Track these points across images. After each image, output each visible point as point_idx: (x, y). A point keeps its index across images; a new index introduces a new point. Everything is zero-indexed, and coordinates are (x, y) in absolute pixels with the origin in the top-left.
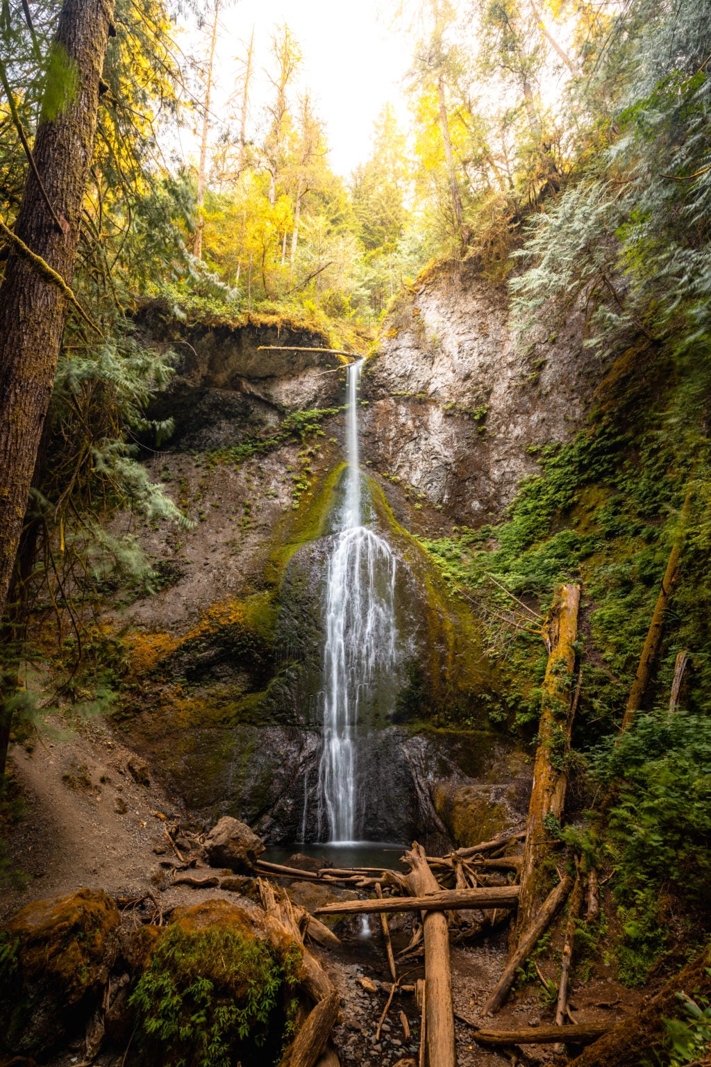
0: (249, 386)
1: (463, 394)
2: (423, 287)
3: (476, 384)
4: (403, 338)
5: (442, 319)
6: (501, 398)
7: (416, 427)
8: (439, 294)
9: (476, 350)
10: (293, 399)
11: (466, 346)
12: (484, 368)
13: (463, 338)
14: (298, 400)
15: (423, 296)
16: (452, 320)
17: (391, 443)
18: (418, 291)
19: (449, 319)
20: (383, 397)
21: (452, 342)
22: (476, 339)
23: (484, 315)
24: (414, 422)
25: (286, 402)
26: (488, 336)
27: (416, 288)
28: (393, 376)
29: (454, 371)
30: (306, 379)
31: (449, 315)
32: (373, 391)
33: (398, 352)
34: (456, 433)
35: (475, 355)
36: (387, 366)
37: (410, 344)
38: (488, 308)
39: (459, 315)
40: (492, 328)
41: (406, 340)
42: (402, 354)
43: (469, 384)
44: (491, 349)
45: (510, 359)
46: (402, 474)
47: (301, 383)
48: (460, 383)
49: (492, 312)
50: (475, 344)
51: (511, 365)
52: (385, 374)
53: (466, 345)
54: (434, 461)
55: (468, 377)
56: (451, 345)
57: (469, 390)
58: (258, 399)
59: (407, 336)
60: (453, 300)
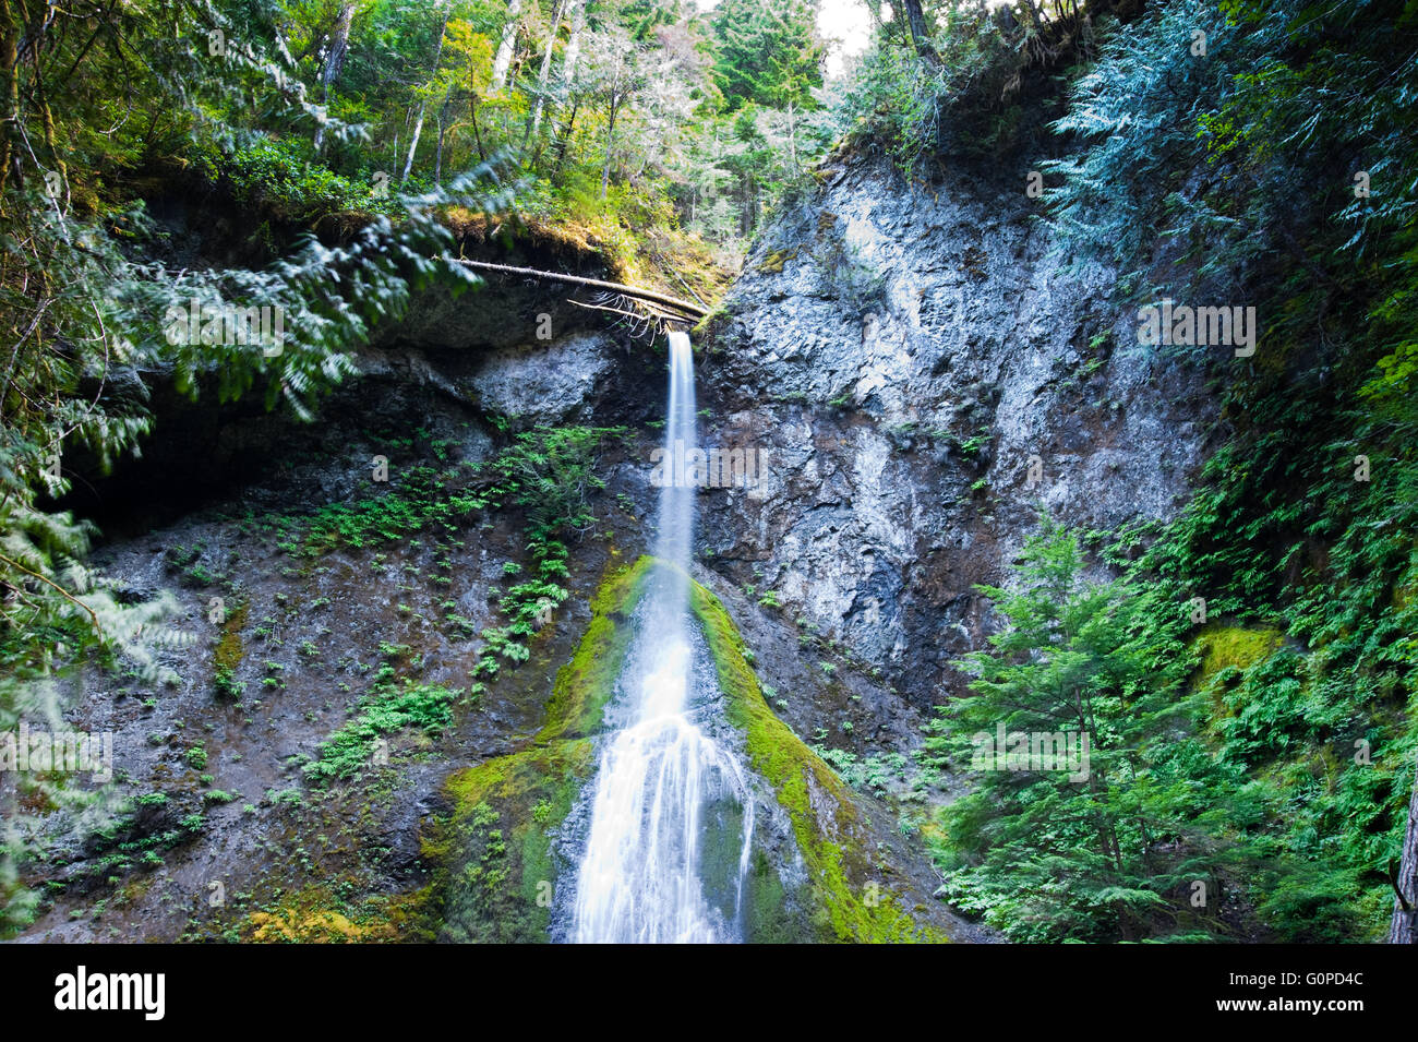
0: (426, 367)
1: (934, 404)
2: (842, 171)
3: (964, 383)
4: (795, 274)
5: (884, 238)
6: (1018, 416)
7: (823, 476)
8: (876, 186)
9: (960, 308)
10: (531, 401)
11: (939, 298)
12: (979, 348)
13: (930, 280)
14: (544, 404)
15: (842, 189)
16: (908, 240)
17: (765, 512)
18: (831, 178)
19: (899, 239)
20: (748, 404)
21: (906, 288)
22: (959, 284)
23: (977, 235)
24: (821, 463)
25: (514, 407)
26: (985, 278)
27: (826, 172)
28: (773, 357)
29: (912, 353)
30: (566, 357)
31: (900, 231)
32: (726, 390)
33: (784, 305)
34: (921, 494)
35: (959, 317)
36: (758, 335)
37: (810, 289)
38: (983, 219)
39: (921, 231)
40: (994, 261)
41: (802, 280)
42: (792, 311)
43: (946, 381)
44: (992, 308)
45: (1037, 331)
46: (790, 588)
47: (553, 366)
48: (926, 379)
49: (993, 228)
50: (958, 294)
51: (1039, 342)
52: (753, 353)
53: (937, 295)
54: (869, 559)
55: (943, 366)
56: (903, 295)
57: (947, 395)
58: (446, 395)
59: (804, 271)
60: (907, 199)
